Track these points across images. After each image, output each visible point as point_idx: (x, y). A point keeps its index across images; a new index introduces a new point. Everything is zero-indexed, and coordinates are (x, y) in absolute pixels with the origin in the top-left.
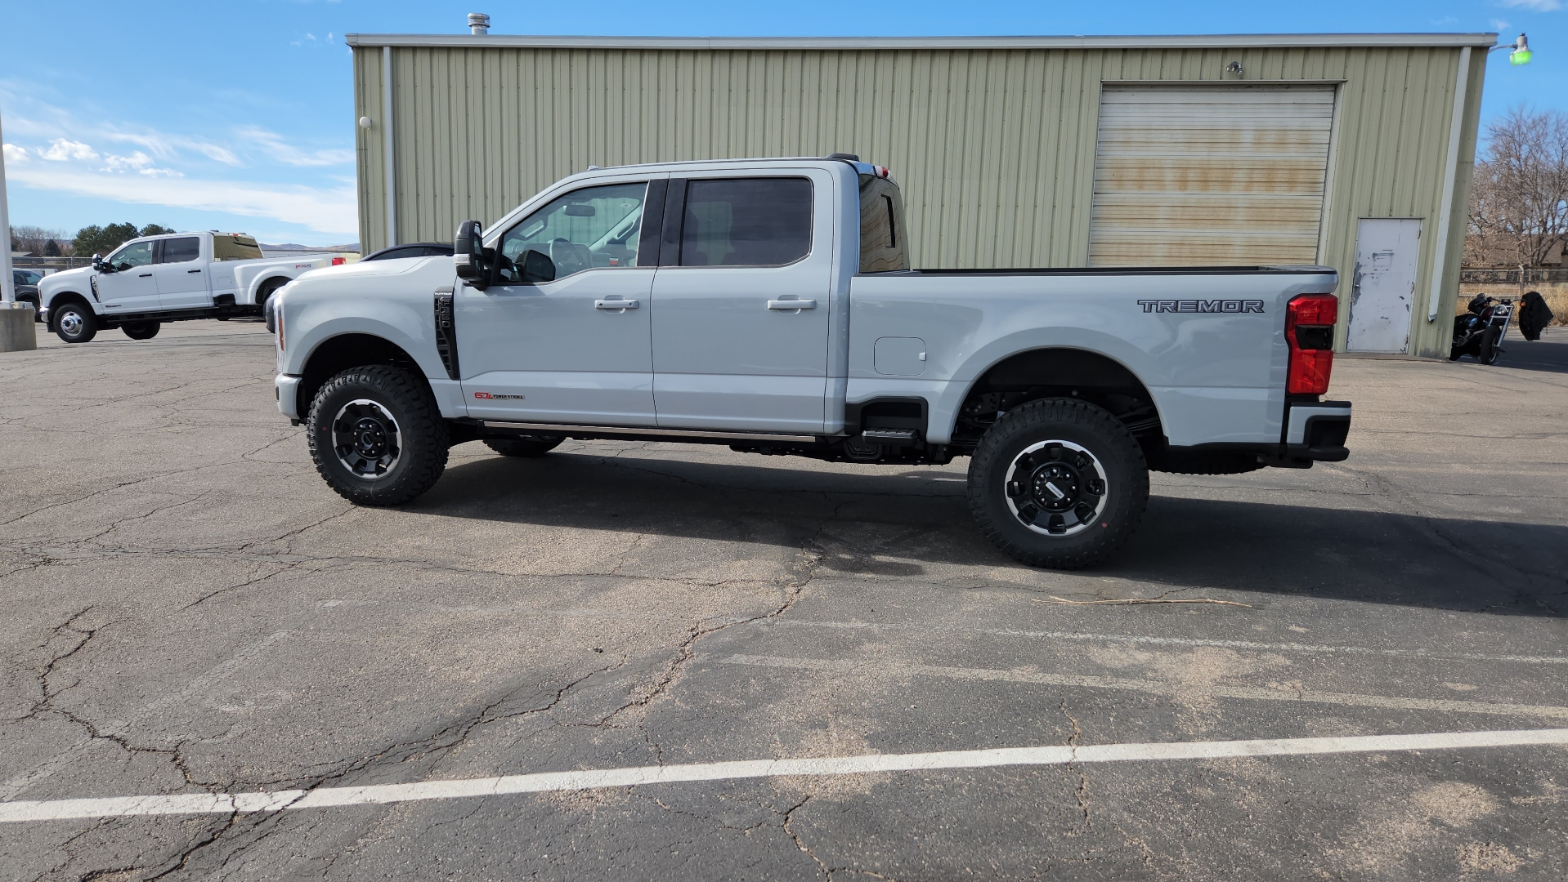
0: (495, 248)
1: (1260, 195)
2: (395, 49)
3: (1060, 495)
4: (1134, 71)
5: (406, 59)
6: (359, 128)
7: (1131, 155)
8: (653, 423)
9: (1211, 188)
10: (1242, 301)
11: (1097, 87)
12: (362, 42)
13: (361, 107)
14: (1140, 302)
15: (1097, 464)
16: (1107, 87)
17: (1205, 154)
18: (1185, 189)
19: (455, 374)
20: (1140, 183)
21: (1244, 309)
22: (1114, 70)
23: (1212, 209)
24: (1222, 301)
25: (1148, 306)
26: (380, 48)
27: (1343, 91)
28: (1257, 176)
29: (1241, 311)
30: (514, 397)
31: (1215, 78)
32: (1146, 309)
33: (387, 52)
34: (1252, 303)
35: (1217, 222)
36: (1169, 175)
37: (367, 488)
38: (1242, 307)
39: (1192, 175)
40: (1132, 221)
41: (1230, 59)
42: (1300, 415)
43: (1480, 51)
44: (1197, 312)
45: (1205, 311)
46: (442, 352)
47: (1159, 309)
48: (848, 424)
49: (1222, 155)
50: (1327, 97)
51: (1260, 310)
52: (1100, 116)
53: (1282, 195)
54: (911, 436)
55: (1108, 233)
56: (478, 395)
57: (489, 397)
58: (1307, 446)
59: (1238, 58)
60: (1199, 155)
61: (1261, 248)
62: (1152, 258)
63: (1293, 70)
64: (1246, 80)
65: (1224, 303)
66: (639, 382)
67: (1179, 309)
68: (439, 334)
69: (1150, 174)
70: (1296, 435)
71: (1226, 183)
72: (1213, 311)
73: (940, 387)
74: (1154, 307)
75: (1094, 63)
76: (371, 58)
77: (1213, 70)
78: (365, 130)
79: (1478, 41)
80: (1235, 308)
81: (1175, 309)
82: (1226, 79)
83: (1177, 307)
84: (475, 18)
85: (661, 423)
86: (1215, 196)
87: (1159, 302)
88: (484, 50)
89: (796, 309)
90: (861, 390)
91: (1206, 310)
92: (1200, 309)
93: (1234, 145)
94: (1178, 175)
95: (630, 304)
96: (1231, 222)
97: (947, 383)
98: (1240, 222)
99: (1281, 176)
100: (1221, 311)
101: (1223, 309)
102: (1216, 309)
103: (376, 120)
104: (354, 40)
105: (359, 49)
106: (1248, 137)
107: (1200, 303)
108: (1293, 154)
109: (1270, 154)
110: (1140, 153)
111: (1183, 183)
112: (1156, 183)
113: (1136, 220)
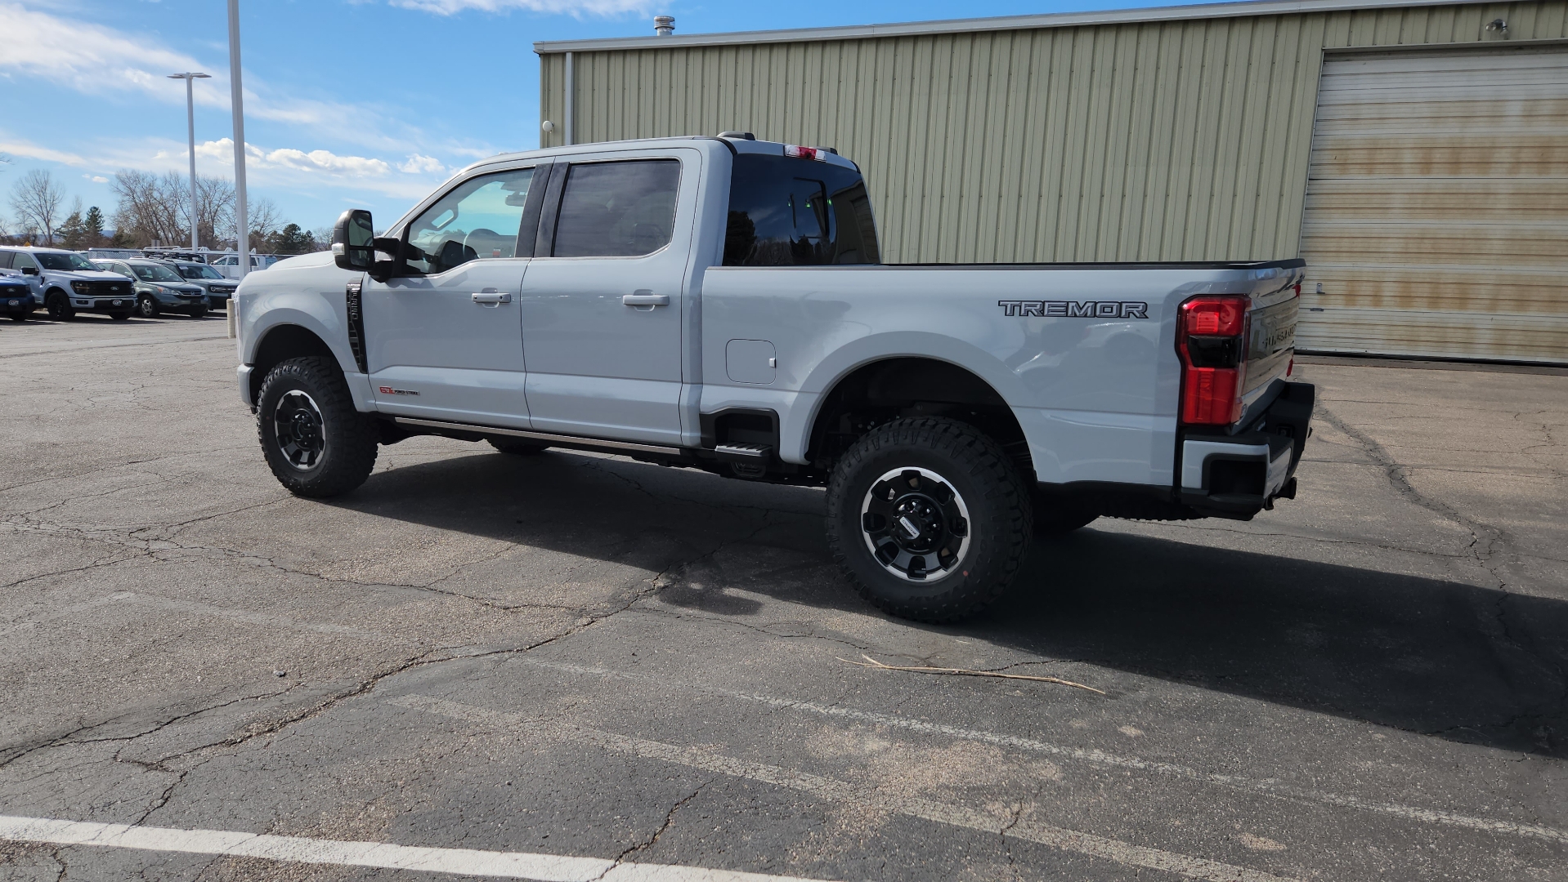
0: (400, 239)
1: (1529, 179)
2: (577, 54)
3: (915, 533)
4: (1365, 35)
5: (586, 64)
6: (543, 132)
7: (1358, 134)
8: (528, 426)
9: (1463, 171)
10: (1121, 304)
11: (1318, 56)
12: (548, 49)
13: (546, 112)
14: (1001, 303)
15: (959, 499)
16: (1330, 55)
17: (1457, 130)
18: (1429, 173)
19: (364, 368)
20: (1369, 166)
21: (1123, 314)
22: (1339, 36)
23: (1463, 196)
24: (1096, 303)
25: (1013, 308)
26: (563, 54)
28: (1526, 155)
29: (1120, 316)
30: (411, 392)
31: (1472, 39)
32: (1008, 312)
33: (569, 57)
34: (1133, 304)
35: (1469, 211)
36: (1408, 156)
37: (299, 479)
38: (1120, 310)
39: (1438, 156)
40: (1357, 211)
41: (1492, 16)
42: (1197, 451)
44: (1067, 316)
45: (1076, 316)
46: (353, 345)
47: (1023, 312)
48: (704, 436)
49: (1479, 131)
51: (1143, 315)
52: (1320, 90)
54: (761, 453)
55: (1326, 226)
56: (383, 390)
57: (391, 392)
58: (1206, 492)
60: (1449, 131)
61: (1528, 242)
62: (1382, 255)
64: (1513, 40)
65: (1098, 305)
66: (512, 380)
67: (1046, 313)
68: (350, 327)
69: (1383, 156)
70: (1192, 477)
71: (1484, 164)
72: (1086, 316)
73: (790, 398)
74: (1017, 309)
75: (1314, 29)
76: (555, 64)
77: (1469, 30)
78: (548, 133)
80: (1112, 312)
81: (1042, 313)
82: (1486, 40)
83: (1043, 310)
84: (660, 20)
85: (535, 427)
86: (1470, 180)
87: (1023, 303)
88: (672, 50)
89: (650, 306)
90: (716, 398)
91: (1078, 314)
92: (1070, 313)
93: (1496, 119)
94: (1420, 156)
95: (501, 297)
96: (1488, 211)
97: (796, 394)
98: (1501, 212)
99: (1559, 154)
100: (1095, 316)
101: (1098, 313)
102: (1089, 314)
103: (558, 123)
104: (540, 47)
105: (546, 56)
106: (1515, 109)
107: (1071, 305)
109: (1545, 129)
110: (1373, 131)
111: (1426, 165)
112: (1392, 166)
113: (1362, 211)
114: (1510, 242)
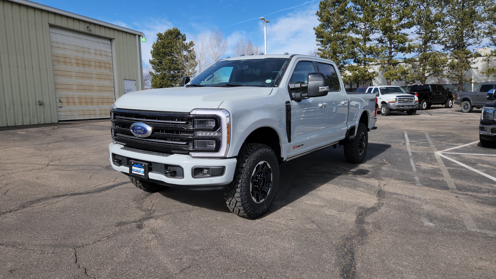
1: (98, 70)
4: (59, 22)
7: (60, 52)
9: (86, 67)
11: (48, 25)
16: (51, 26)
17: (82, 55)
18: (79, 67)
19: (290, 141)
20: (65, 63)
22: (52, 20)
23: (87, 74)
27: (114, 42)
28: (97, 64)
30: (302, 145)
31: (83, 31)
35: (89, 78)
36: (73, 61)
39: (80, 62)
40: (64, 76)
43: (139, 36)
49: (87, 56)
50: (109, 42)
52: (50, 36)
53: (103, 71)
55: (57, 80)
56: (294, 148)
59: (88, 25)
60: (80, 55)
61: (101, 87)
62: (73, 90)
63: (103, 32)
64: (92, 33)
68: (287, 123)
69: (67, 60)
71: (89, 65)
75: (45, 15)
77: (82, 27)
79: (139, 34)
82: (86, 31)
86: (87, 69)
93: (89, 53)
94: (76, 61)
96: (93, 78)
98: (95, 79)
99: (103, 65)
106: (92, 51)
108: (104, 59)
109: (99, 58)
110: (63, 52)
111: (78, 64)
112: (70, 63)
113: (66, 76)
114: (98, 87)
